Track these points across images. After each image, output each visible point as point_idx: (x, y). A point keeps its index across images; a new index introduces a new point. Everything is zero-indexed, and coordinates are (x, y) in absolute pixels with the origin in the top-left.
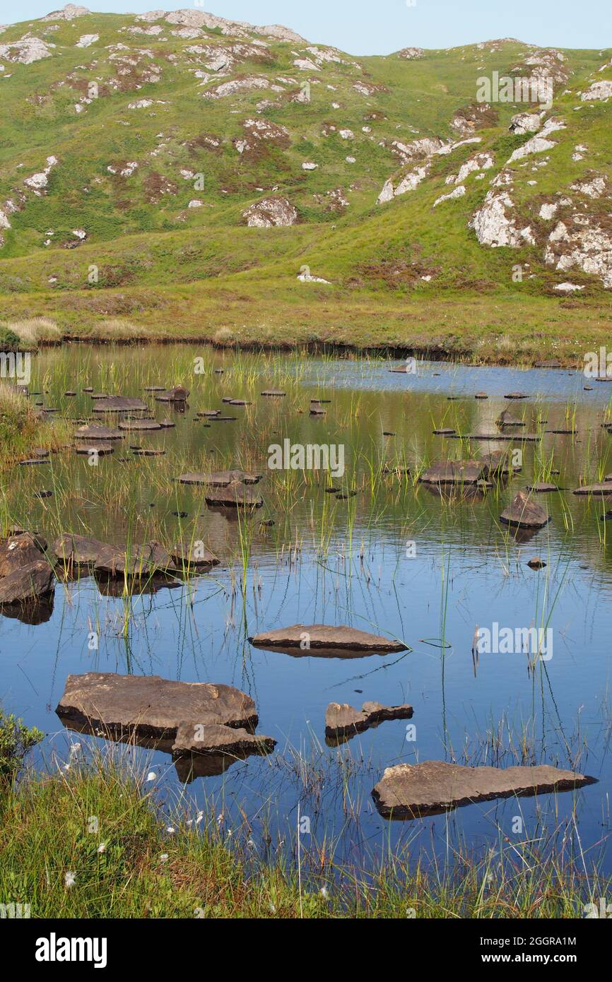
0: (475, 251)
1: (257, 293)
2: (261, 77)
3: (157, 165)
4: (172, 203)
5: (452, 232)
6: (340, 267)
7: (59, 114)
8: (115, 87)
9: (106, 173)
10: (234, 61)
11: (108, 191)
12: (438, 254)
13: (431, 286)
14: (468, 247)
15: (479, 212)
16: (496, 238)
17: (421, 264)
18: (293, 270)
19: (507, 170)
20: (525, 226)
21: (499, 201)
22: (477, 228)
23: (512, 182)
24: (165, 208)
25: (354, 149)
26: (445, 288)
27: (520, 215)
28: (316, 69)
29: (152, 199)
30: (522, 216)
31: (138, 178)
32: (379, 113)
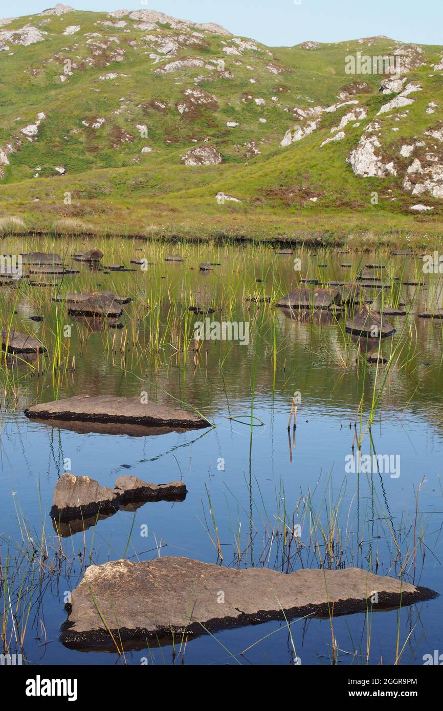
0: (351, 180)
1: (183, 207)
2: (198, 59)
3: (119, 121)
4: (129, 149)
5: (334, 165)
6: (248, 190)
7: (48, 82)
8: (90, 64)
9: (81, 126)
10: (179, 47)
11: (82, 139)
12: (323, 182)
13: (317, 205)
14: (346, 177)
15: (355, 150)
16: (367, 170)
17: (309, 189)
18: (213, 191)
19: (376, 120)
20: (389, 161)
21: (370, 142)
22: (353, 162)
23: (380, 128)
24: (124, 152)
25: (266, 113)
26: (327, 207)
27: (386, 153)
28: (240, 54)
29: (115, 145)
30: (388, 154)
31: (105, 130)
32: (285, 87)
